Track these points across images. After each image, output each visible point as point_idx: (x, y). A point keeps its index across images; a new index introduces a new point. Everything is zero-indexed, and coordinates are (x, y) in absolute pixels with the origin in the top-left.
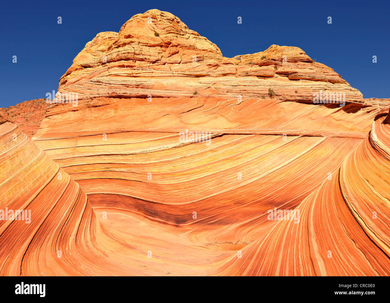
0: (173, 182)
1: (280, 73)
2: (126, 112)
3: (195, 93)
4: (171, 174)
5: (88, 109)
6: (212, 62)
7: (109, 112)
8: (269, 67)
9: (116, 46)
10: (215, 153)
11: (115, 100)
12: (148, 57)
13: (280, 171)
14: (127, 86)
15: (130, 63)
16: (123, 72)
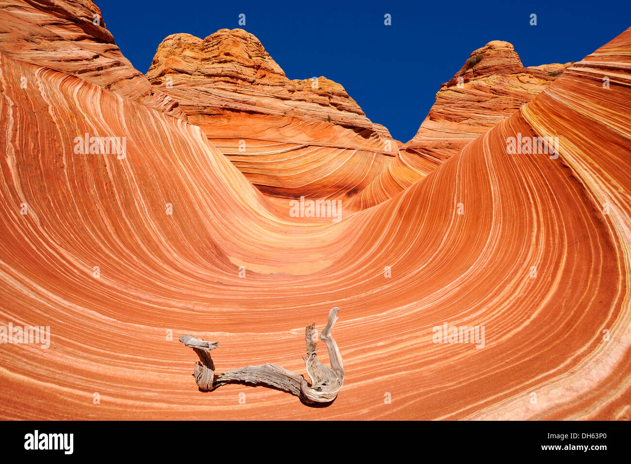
0: (287, 175)
1: (333, 104)
2: (238, 123)
3: (285, 113)
4: (286, 170)
6: (291, 88)
7: (222, 121)
8: (326, 97)
10: (306, 158)
11: (228, 112)
13: (340, 170)
14: (236, 101)
15: (234, 80)
16: (230, 88)
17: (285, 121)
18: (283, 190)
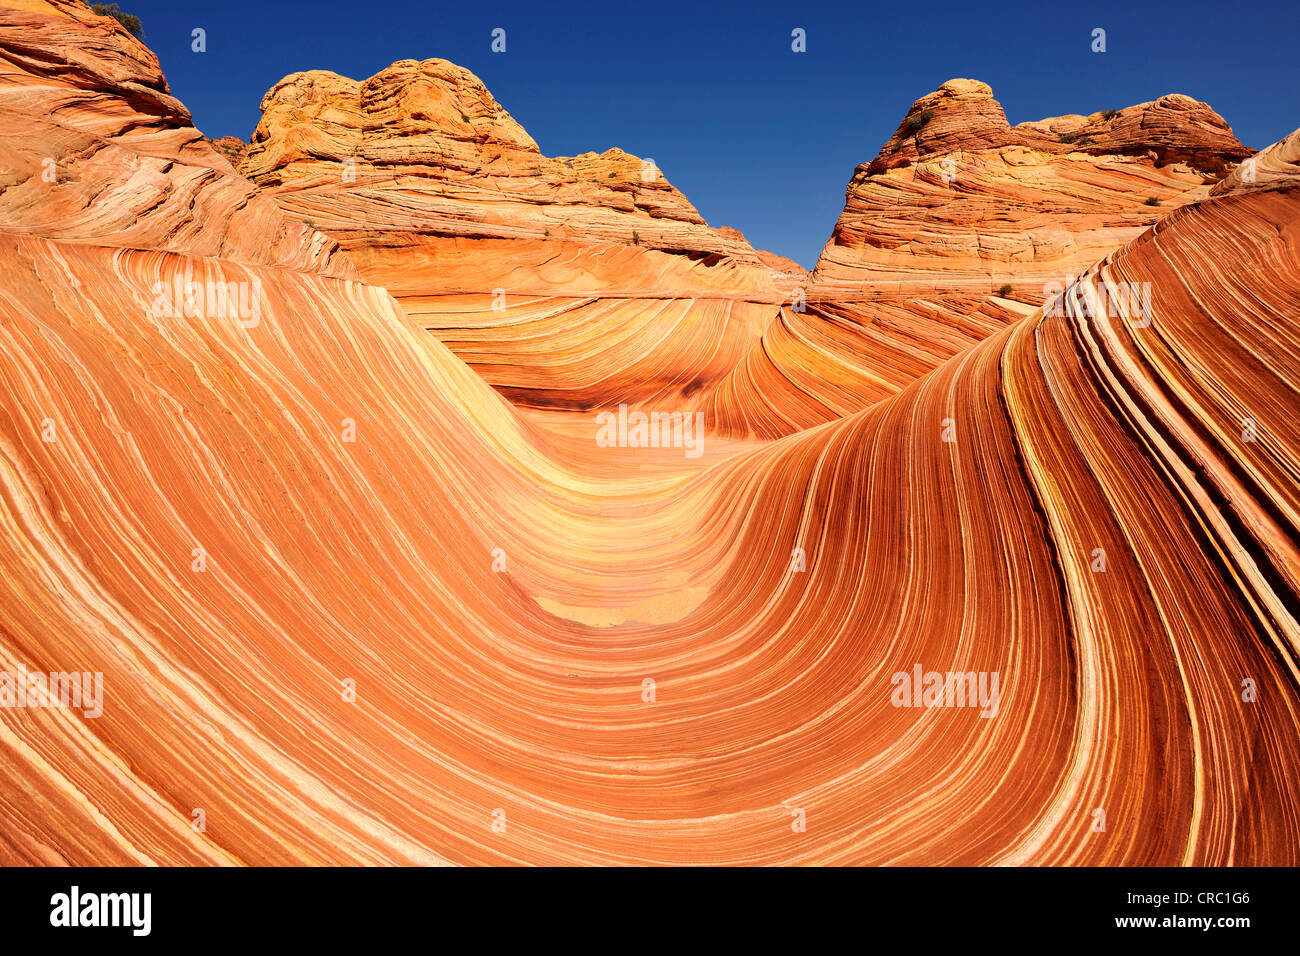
0: (562, 363)
1: (639, 206)
2: (453, 261)
3: (547, 234)
4: (557, 354)
5: (372, 250)
6: (554, 178)
7: (418, 258)
8: (626, 194)
9: (398, 131)
10: (597, 325)
11: (430, 239)
12: (465, 164)
13: (665, 344)
14: (444, 215)
15: (437, 171)
16: (430, 188)
17: (548, 250)
18: (555, 394)
